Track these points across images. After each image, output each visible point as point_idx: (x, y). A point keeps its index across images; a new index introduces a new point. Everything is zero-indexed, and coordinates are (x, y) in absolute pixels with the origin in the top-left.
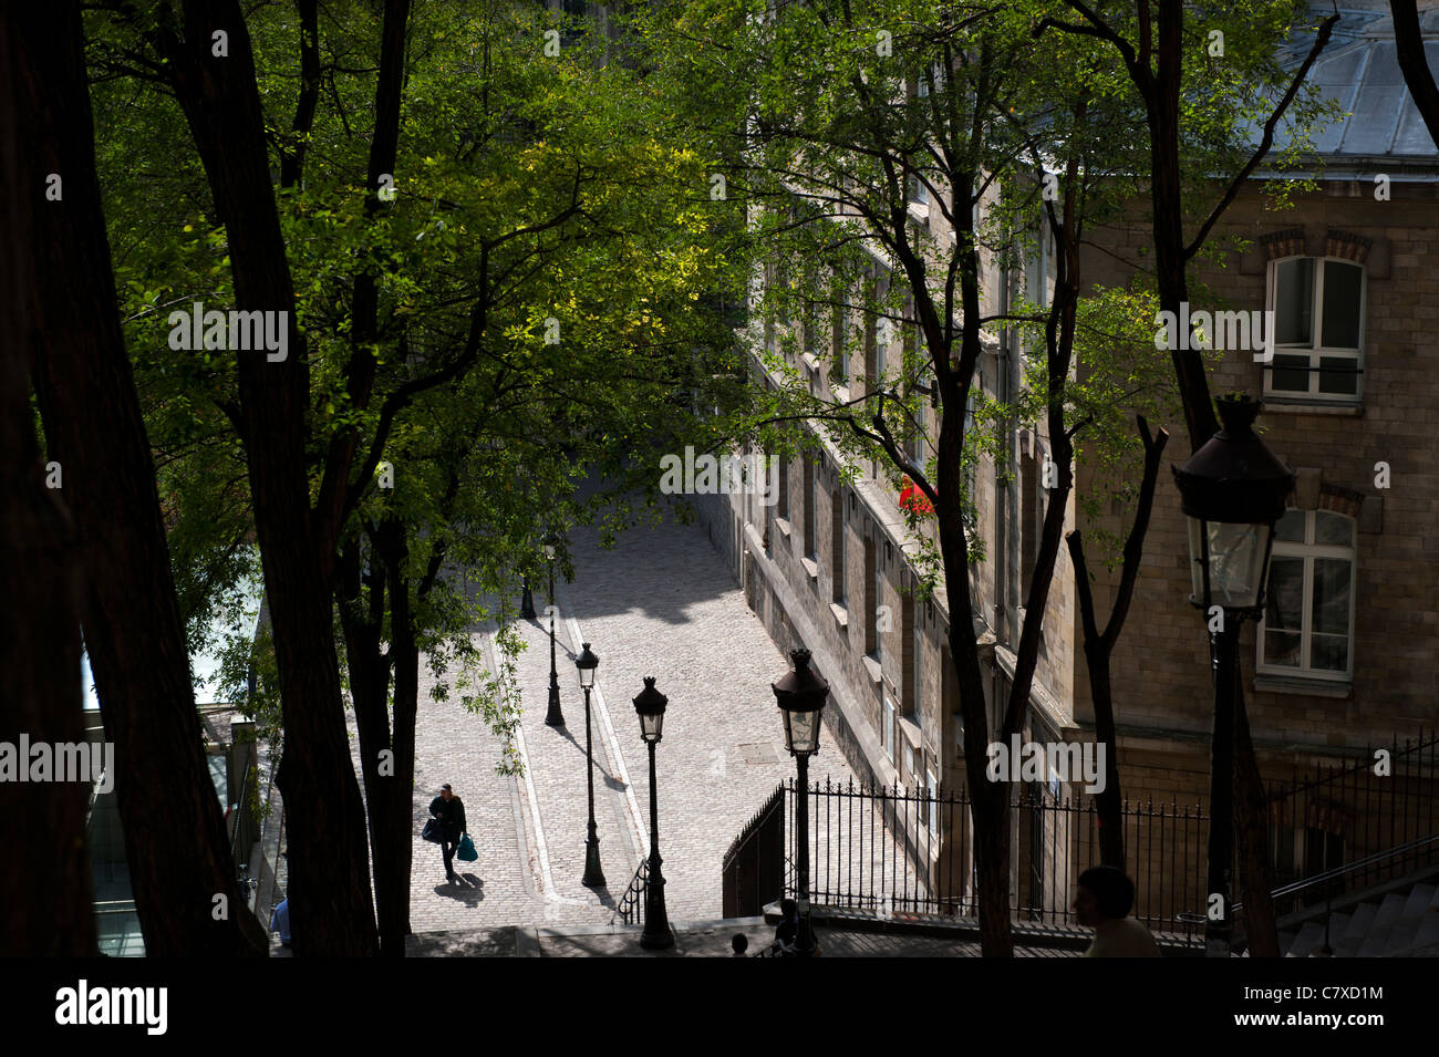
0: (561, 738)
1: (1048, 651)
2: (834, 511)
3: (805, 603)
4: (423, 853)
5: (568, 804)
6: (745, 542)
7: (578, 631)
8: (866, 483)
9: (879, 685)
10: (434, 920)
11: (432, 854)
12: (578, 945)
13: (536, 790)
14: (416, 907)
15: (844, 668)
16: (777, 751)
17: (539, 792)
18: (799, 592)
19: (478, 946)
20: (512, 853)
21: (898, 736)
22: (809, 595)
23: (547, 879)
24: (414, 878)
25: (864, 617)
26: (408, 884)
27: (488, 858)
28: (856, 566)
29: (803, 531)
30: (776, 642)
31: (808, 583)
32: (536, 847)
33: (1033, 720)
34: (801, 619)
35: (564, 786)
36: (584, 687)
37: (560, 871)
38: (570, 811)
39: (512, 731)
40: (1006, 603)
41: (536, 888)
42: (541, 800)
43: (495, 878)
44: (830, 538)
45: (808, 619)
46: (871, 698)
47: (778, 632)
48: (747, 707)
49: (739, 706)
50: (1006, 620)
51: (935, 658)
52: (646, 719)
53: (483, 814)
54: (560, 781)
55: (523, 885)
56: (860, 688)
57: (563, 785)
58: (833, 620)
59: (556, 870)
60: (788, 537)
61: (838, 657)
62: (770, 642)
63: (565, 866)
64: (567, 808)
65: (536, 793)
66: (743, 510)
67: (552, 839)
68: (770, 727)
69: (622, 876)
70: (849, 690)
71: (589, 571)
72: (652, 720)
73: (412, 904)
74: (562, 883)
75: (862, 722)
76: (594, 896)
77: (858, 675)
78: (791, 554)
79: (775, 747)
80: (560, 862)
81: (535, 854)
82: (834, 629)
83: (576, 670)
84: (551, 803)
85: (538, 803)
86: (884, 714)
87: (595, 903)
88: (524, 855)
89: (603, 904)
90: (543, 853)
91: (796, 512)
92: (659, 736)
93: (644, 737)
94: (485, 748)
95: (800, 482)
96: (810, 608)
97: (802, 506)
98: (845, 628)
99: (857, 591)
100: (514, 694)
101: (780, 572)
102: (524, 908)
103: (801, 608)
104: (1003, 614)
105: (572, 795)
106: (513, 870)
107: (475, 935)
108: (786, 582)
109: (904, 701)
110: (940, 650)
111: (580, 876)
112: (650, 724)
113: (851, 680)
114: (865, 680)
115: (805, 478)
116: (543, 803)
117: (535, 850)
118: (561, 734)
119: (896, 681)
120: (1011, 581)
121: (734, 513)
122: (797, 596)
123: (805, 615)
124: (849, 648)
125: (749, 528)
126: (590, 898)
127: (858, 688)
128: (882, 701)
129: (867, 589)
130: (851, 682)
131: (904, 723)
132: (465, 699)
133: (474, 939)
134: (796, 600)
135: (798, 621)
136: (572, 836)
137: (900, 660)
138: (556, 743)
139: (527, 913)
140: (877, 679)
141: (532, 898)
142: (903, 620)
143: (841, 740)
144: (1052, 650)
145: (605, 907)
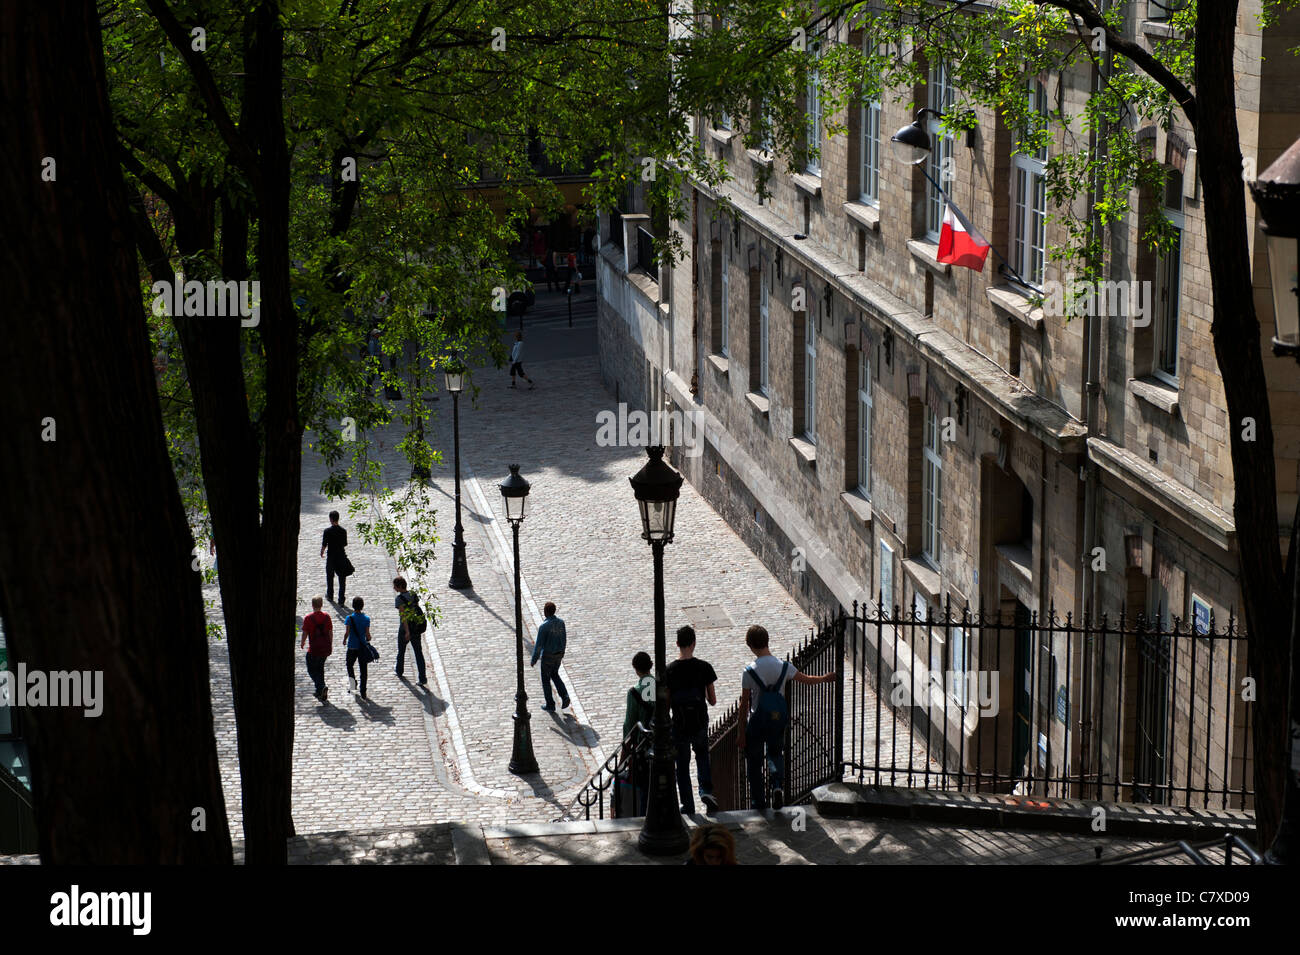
0: (468, 602)
1: (1190, 432)
2: (795, 327)
3: (750, 447)
4: (307, 735)
5: (484, 676)
6: (663, 391)
7: (479, 491)
8: (852, 276)
9: (870, 525)
10: (322, 817)
11: (318, 736)
12: (548, 849)
13: (442, 660)
14: (299, 802)
15: (811, 513)
16: (728, 614)
17: (446, 663)
18: (741, 434)
19: (398, 852)
20: (418, 735)
21: (899, 584)
22: (756, 435)
23: (465, 767)
24: (297, 766)
25: (843, 444)
26: (289, 774)
27: (389, 741)
28: (830, 386)
29: (747, 363)
30: (707, 499)
31: (756, 421)
32: (447, 727)
33: (1156, 532)
34: (746, 465)
35: (476, 656)
36: (512, 520)
37: (479, 756)
38: (486, 684)
39: (423, 566)
40: (1102, 379)
41: (451, 777)
42: (449, 671)
43: (398, 764)
44: (789, 362)
45: (755, 464)
46: (855, 544)
47: (711, 487)
48: (685, 566)
49: (675, 567)
50: (1101, 402)
51: (968, 474)
52: (651, 506)
53: (379, 689)
54: (472, 650)
55: (433, 772)
56: (835, 534)
57: (475, 654)
58: (793, 457)
59: (474, 754)
60: (726, 374)
61: (801, 501)
62: (701, 500)
63: (484, 750)
64: (483, 680)
65: (443, 664)
66: (662, 358)
67: (467, 717)
68: (715, 588)
69: (557, 761)
70: (818, 538)
71: (486, 432)
72: (658, 509)
73: (294, 798)
74: (484, 771)
75: (840, 573)
76: (525, 785)
77: (833, 519)
78: (730, 392)
79: (725, 609)
80: (480, 745)
81: (446, 736)
82: (795, 468)
83: (503, 498)
84: (462, 675)
85: (446, 675)
86: (877, 560)
87: (527, 794)
88: (432, 737)
89: (537, 795)
90: (457, 734)
91: (738, 342)
92: (669, 536)
93: (647, 535)
94: (379, 614)
95: (743, 306)
96: (756, 451)
97: (746, 333)
98: (813, 464)
99: (833, 417)
100: (427, 516)
101: (714, 417)
102: (437, 802)
103: (743, 452)
104: (1097, 395)
105: (487, 666)
106: (422, 754)
107: (391, 837)
108: (723, 428)
109: (910, 539)
110: (978, 461)
111: (505, 762)
112: (656, 517)
113: (821, 526)
114: (844, 521)
115: (751, 299)
116: (453, 676)
117: (446, 731)
118: (469, 598)
119: (899, 516)
120: (1112, 347)
121: (649, 363)
122: (738, 441)
123: (751, 461)
124: (819, 488)
125: (671, 376)
126: (520, 788)
127: (832, 533)
128: (872, 545)
129: (848, 411)
130: (821, 529)
131: (911, 566)
132: (361, 526)
133: (388, 843)
134: (738, 445)
135: (742, 470)
136: (491, 713)
137: (905, 487)
138: (464, 608)
139: (441, 809)
140: (866, 516)
141: (446, 790)
142: (910, 437)
143: (805, 600)
144: (1198, 428)
145: (541, 800)
